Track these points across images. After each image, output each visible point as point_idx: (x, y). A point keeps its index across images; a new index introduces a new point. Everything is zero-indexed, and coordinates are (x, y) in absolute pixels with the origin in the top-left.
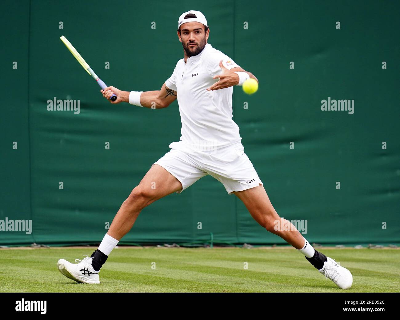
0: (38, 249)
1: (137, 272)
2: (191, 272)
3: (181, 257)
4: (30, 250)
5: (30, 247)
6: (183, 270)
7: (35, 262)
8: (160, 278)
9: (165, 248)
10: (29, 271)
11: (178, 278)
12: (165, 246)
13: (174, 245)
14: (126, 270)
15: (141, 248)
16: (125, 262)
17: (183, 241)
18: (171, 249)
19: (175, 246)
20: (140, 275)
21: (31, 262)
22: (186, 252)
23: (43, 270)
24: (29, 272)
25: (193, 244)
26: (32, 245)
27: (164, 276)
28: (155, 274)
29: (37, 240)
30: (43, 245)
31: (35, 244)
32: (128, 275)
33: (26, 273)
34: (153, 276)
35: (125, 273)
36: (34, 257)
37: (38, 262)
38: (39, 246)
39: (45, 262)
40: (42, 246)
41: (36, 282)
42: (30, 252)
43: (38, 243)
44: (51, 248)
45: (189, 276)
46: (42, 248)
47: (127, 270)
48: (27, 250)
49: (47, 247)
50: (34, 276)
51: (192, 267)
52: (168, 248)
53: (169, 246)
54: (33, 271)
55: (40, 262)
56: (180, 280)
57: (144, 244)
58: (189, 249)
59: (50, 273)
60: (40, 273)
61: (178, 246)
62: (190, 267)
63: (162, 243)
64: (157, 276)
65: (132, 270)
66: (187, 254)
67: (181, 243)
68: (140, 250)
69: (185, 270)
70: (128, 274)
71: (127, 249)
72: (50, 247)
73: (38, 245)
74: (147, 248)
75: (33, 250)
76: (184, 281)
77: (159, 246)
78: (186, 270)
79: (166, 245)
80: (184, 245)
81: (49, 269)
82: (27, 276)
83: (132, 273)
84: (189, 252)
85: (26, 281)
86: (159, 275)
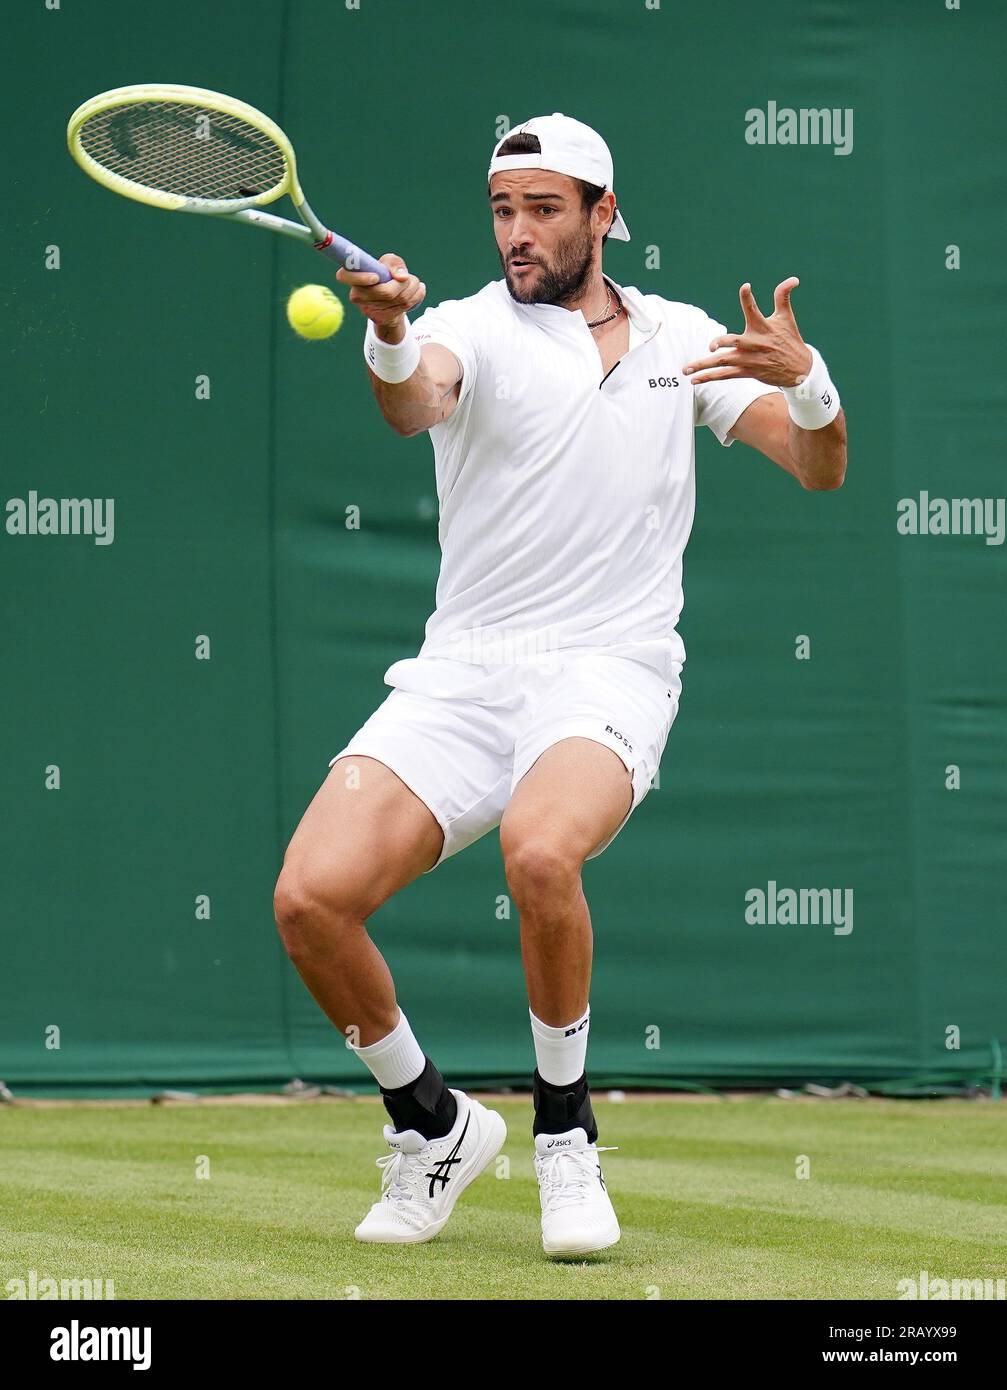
0: (311, 1102)
1: (700, 1195)
2: (913, 1197)
3: (876, 1139)
4: (279, 1109)
5: (280, 1094)
6: (883, 1189)
7: (298, 1155)
8: (791, 1220)
9: (810, 1102)
10: (276, 1191)
11: (862, 1221)
12: (810, 1094)
13: (846, 1088)
14: (655, 1187)
15: (712, 1100)
16: (651, 1158)
17: (878, 1074)
18: (834, 1104)
19: (850, 1094)
20: (710, 1209)
21: (282, 1154)
22: (894, 1117)
23: (331, 1185)
24: (277, 1195)
25: (921, 1085)
26: (288, 1088)
27: (807, 1211)
28: (769, 1204)
29: (309, 1069)
30: (331, 1089)
31: (298, 1084)
32: (664, 1207)
33: (265, 1200)
34: (763, 1212)
35: (653, 1199)
36: (296, 1133)
37: (312, 1155)
38: (316, 1090)
39: (338, 1156)
40: (324, 1093)
41: (305, 1234)
42: (282, 1116)
43: (311, 1081)
44: (361, 1100)
45: (906, 1213)
46: (325, 1100)
47: (660, 1188)
48: (268, 1109)
49: (343, 1096)
50: (297, 1210)
51: (919, 1179)
52: (820, 1101)
53: (824, 1091)
54: (291, 1189)
55: (321, 1156)
56: (871, 1230)
57: (725, 1083)
58: (905, 1107)
59: (360, 1200)
60: (319, 1197)
61: (861, 1091)
62: (909, 1178)
63: (795, 1081)
64: (780, 1211)
65: (682, 1187)
66: (900, 1124)
67: (871, 1082)
68: (709, 1108)
69: (891, 1188)
70: (663, 1202)
71: (657, 1106)
72: (360, 1094)
73: (309, 1087)
74: (738, 1099)
75: (290, 1108)
76: (889, 1236)
77: (785, 1093)
78: (896, 1190)
79: (812, 1088)
80: (887, 1088)
81: (356, 1184)
82: (269, 1208)
83: (682, 1200)
84: (907, 1117)
85: (268, 1230)
86: (788, 1209)
